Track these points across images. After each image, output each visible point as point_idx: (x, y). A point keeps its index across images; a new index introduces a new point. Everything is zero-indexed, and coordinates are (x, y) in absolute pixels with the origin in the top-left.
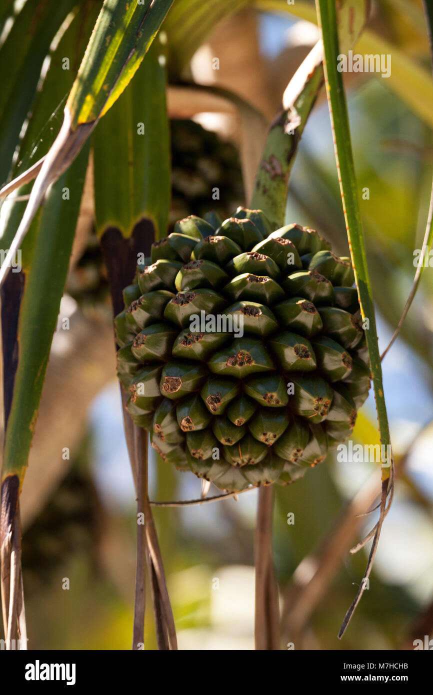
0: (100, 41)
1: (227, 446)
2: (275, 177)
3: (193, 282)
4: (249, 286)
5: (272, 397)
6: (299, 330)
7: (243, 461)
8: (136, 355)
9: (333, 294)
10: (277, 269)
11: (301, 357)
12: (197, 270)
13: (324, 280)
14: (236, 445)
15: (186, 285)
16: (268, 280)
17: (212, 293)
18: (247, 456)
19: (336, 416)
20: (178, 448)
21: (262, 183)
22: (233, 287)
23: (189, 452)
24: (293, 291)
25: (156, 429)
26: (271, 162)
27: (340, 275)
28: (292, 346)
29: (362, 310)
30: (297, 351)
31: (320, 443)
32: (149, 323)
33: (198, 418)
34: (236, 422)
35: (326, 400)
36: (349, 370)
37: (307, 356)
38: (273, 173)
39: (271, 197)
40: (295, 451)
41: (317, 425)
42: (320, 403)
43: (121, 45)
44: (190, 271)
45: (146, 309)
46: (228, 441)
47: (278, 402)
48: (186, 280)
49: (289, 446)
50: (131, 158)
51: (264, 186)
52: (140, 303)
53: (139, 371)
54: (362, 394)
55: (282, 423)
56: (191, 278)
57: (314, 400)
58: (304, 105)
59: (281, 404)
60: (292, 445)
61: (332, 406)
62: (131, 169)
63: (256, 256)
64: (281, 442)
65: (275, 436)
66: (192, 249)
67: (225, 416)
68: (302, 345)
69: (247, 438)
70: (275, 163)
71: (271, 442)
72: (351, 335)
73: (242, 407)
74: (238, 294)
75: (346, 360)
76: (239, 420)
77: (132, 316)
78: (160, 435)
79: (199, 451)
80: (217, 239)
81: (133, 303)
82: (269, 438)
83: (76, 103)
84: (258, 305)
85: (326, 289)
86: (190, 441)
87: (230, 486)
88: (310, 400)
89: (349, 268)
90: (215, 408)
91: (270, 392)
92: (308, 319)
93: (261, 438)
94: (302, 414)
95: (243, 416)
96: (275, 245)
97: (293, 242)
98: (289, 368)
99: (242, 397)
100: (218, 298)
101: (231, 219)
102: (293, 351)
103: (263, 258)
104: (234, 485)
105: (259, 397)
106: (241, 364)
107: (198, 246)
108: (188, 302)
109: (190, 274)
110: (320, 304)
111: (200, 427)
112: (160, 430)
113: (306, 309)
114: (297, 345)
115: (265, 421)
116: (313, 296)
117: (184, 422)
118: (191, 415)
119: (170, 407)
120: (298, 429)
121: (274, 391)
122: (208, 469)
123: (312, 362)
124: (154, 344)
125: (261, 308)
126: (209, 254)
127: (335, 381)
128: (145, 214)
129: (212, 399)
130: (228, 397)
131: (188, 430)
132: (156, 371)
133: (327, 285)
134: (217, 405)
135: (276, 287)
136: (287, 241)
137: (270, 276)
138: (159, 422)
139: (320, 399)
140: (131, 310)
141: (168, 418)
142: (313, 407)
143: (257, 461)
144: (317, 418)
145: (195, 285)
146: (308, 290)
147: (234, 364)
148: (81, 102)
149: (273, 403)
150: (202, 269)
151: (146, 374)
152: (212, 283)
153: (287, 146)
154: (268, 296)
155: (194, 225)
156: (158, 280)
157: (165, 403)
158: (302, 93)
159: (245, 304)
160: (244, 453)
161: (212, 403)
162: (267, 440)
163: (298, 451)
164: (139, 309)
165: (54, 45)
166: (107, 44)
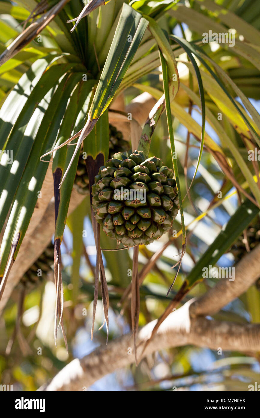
0: (99, 92)
1: (129, 231)
2: (146, 141)
3: (120, 174)
4: (139, 177)
5: (146, 214)
6: (156, 192)
7: (134, 236)
8: (100, 198)
9: (167, 181)
10: (149, 171)
11: (157, 201)
12: (122, 170)
13: (164, 176)
14: (132, 230)
15: (118, 176)
16: (146, 175)
17: (127, 178)
18: (136, 235)
19: (166, 222)
20: (112, 231)
21: (141, 143)
22: (134, 177)
23: (116, 232)
24: (154, 179)
25: (105, 224)
26: (145, 136)
27: (169, 175)
28: (154, 197)
29: (177, 187)
30: (155, 199)
31: (160, 231)
32: (105, 188)
33: (120, 221)
34: (133, 223)
35: (164, 217)
36: (172, 207)
37: (159, 201)
38: (145, 140)
39: (144, 148)
40: (152, 233)
41: (160, 225)
42: (162, 217)
43: (106, 93)
44: (119, 171)
45: (104, 183)
46: (130, 229)
47: (148, 216)
48: (118, 174)
49: (151, 232)
50: (96, 133)
51: (142, 144)
52: (102, 181)
53: (100, 204)
54: (175, 215)
55: (149, 224)
56: (120, 173)
57: (160, 216)
58: (156, 117)
59: (149, 217)
60: (152, 231)
61: (166, 219)
62: (96, 136)
63: (142, 167)
64: (148, 230)
65: (146, 228)
66: (120, 163)
67: (129, 221)
68: (157, 197)
69: (137, 228)
70: (146, 136)
71: (145, 230)
72: (173, 195)
73: (135, 218)
74: (135, 179)
75: (171, 203)
76: (134, 222)
77: (99, 185)
78: (106, 226)
79: (120, 232)
80: (128, 160)
81: (99, 181)
82: (144, 229)
83: (92, 112)
84: (142, 183)
85: (165, 179)
86: (117, 229)
87: (128, 245)
88: (159, 216)
89: (172, 172)
90: (126, 217)
91: (145, 213)
92: (159, 189)
93: (141, 229)
94: (155, 221)
95: (136, 221)
96: (148, 163)
97: (154, 163)
98: (152, 205)
99: (136, 214)
100: (129, 180)
101: (133, 154)
102: (154, 199)
103: (145, 167)
104: (130, 244)
105: (142, 214)
106: (136, 203)
107: (122, 163)
108: (119, 181)
109: (119, 172)
110: (163, 184)
111: (120, 224)
112: (107, 224)
113: (159, 185)
114: (155, 197)
115: (143, 223)
116: (160, 181)
117: (115, 222)
118: (118, 220)
119: (110, 217)
120: (154, 226)
121: (147, 213)
122: (122, 238)
123: (160, 204)
124: (106, 195)
125: (143, 184)
126: (125, 165)
127: (166, 210)
128: (101, 152)
129: (126, 214)
130: (131, 214)
131: (117, 225)
132: (106, 204)
133: (166, 178)
134: (127, 217)
135: (149, 177)
136: (152, 162)
137: (147, 174)
138: (107, 222)
139: (162, 216)
140: (98, 183)
141: (109, 221)
142: (159, 219)
143: (139, 236)
144: (160, 223)
145: (121, 175)
146: (159, 179)
147: (134, 203)
148: (93, 112)
149: (146, 217)
150: (123, 170)
151: (103, 205)
152: (127, 175)
153: (150, 131)
154: (146, 180)
155: (120, 156)
156: (108, 174)
157: (109, 215)
158: (156, 113)
159: (138, 183)
160: (135, 234)
161: (126, 216)
162: (143, 229)
163: (154, 233)
164: (101, 183)
165: (71, 94)
166: (101, 93)
